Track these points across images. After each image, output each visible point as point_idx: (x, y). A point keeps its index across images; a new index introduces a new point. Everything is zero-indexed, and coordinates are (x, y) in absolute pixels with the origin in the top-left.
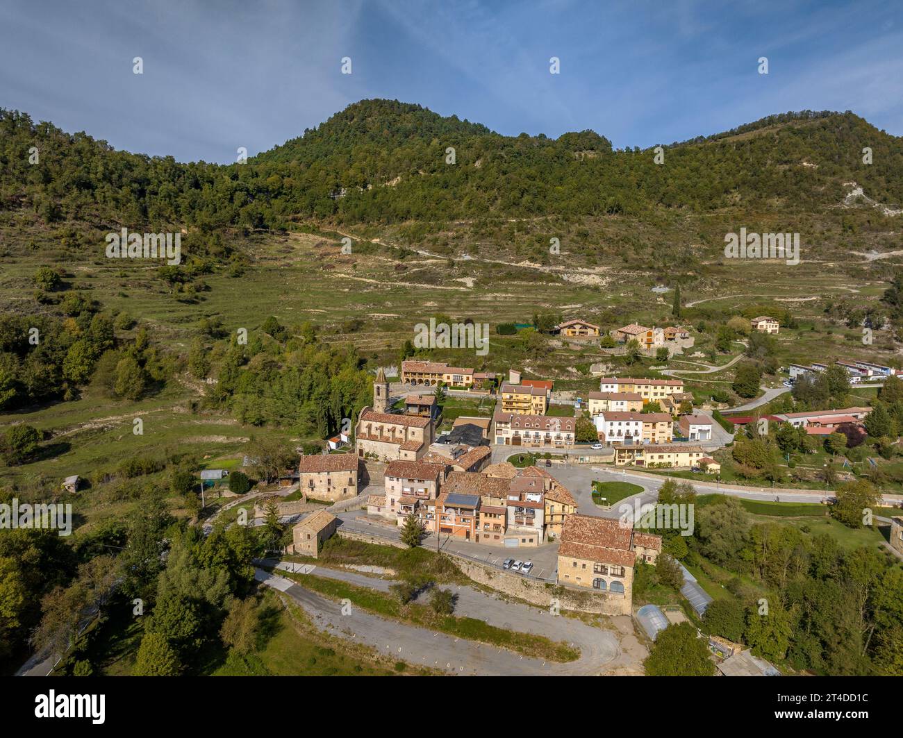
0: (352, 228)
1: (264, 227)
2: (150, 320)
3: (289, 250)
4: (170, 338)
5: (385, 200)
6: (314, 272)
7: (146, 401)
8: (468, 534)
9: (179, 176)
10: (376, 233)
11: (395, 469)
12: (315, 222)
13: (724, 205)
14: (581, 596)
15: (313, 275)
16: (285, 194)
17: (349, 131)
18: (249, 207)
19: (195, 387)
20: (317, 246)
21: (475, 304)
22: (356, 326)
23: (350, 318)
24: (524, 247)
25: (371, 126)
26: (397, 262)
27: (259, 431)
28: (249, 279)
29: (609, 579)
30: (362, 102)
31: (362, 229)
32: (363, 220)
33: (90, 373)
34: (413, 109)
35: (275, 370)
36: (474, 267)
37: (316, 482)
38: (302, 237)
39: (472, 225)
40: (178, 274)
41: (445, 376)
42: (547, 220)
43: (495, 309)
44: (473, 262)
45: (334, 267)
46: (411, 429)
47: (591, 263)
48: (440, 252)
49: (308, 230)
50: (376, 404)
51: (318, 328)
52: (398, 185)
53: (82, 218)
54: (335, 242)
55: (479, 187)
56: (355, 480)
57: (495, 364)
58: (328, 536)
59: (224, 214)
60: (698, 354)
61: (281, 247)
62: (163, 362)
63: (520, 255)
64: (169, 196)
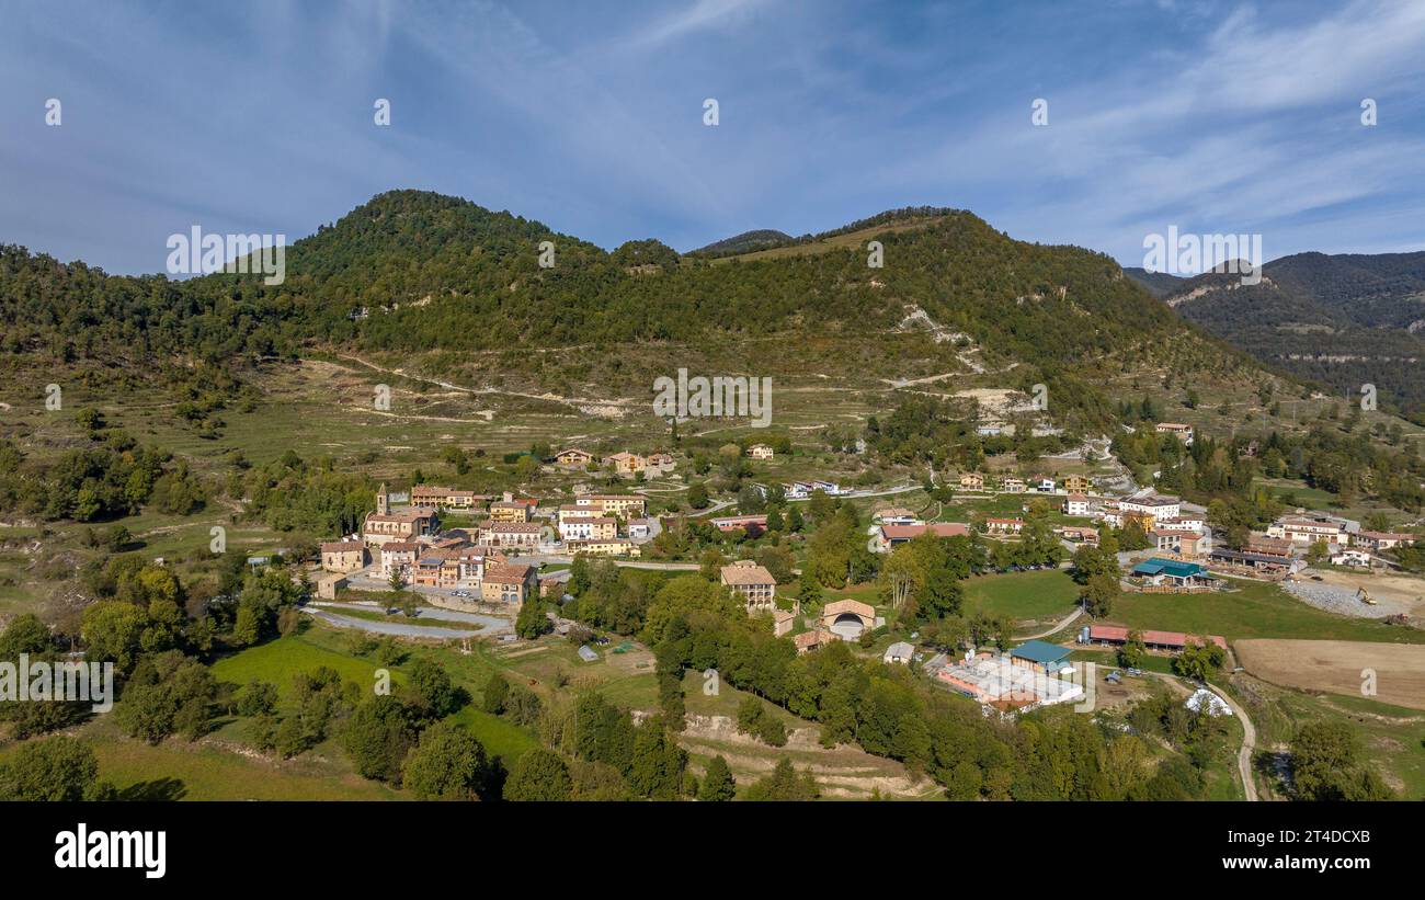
0: (374, 355)
1: (273, 354)
2: (183, 453)
3: (303, 381)
4: (204, 468)
5: (411, 325)
6: (330, 405)
7: (193, 516)
8: (434, 583)
9: (177, 300)
10: (399, 363)
11: (388, 547)
12: (332, 348)
13: (784, 328)
14: (494, 605)
15: (329, 409)
16: (296, 315)
17: (375, 232)
18: (257, 333)
19: (232, 505)
20: (334, 376)
21: (489, 436)
22: (372, 458)
23: (366, 451)
24: (549, 378)
25: (401, 225)
26: (419, 395)
27: (289, 534)
28: (263, 414)
29: (509, 593)
30: (391, 193)
31: (385, 358)
32: (385, 346)
33: (148, 495)
34: (456, 203)
35: (299, 490)
36: (494, 400)
37: (334, 560)
38: (316, 365)
39: (498, 356)
40: (194, 411)
41: (449, 498)
42: (578, 351)
43: (508, 441)
44: (495, 394)
45: (352, 400)
46: (403, 524)
47: (615, 394)
48: (463, 385)
49: (323, 357)
50: (379, 510)
51: (335, 460)
52: (427, 306)
53: (93, 357)
54: (354, 372)
55: (510, 315)
56: (361, 558)
57: (495, 489)
58: (341, 586)
59: (231, 343)
60: (676, 476)
61: (293, 378)
62: (202, 488)
63: (543, 387)
64: (171, 327)
